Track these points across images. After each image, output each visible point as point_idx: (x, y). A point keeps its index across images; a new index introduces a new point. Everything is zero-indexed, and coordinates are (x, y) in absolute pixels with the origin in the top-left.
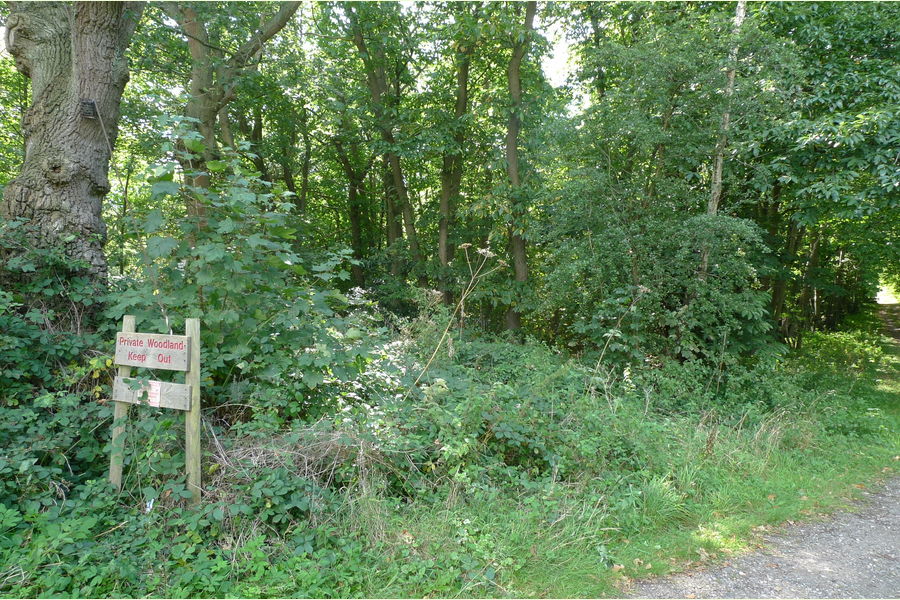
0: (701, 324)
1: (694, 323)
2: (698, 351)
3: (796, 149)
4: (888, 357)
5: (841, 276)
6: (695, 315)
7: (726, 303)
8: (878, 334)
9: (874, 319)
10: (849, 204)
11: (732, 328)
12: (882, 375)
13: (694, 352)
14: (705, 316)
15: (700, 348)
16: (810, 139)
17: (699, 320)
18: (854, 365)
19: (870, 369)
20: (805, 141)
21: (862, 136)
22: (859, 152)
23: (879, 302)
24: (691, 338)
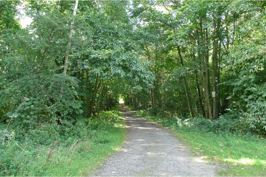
0: (59, 111)
1: (56, 110)
2: (57, 120)
3: (90, 58)
4: (119, 117)
5: (110, 96)
6: (57, 108)
7: (67, 104)
8: (118, 111)
9: (118, 107)
10: (103, 76)
11: (68, 112)
12: (117, 122)
13: (56, 120)
14: (60, 108)
15: (59, 119)
16: (94, 56)
17: (58, 109)
18: (109, 120)
19: (114, 121)
20: (92, 56)
21: (107, 56)
22: (106, 61)
23: (120, 103)
24: (55, 115)
